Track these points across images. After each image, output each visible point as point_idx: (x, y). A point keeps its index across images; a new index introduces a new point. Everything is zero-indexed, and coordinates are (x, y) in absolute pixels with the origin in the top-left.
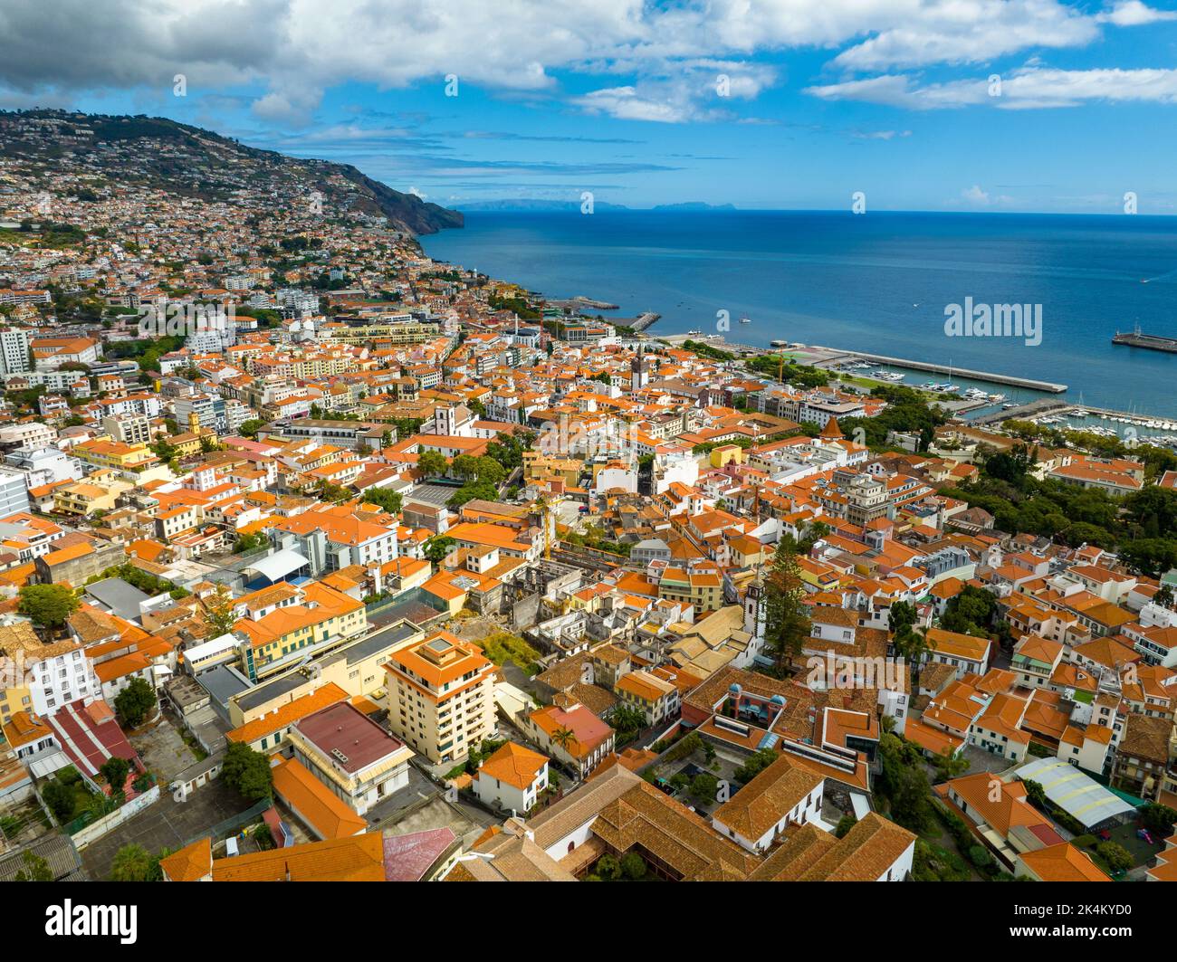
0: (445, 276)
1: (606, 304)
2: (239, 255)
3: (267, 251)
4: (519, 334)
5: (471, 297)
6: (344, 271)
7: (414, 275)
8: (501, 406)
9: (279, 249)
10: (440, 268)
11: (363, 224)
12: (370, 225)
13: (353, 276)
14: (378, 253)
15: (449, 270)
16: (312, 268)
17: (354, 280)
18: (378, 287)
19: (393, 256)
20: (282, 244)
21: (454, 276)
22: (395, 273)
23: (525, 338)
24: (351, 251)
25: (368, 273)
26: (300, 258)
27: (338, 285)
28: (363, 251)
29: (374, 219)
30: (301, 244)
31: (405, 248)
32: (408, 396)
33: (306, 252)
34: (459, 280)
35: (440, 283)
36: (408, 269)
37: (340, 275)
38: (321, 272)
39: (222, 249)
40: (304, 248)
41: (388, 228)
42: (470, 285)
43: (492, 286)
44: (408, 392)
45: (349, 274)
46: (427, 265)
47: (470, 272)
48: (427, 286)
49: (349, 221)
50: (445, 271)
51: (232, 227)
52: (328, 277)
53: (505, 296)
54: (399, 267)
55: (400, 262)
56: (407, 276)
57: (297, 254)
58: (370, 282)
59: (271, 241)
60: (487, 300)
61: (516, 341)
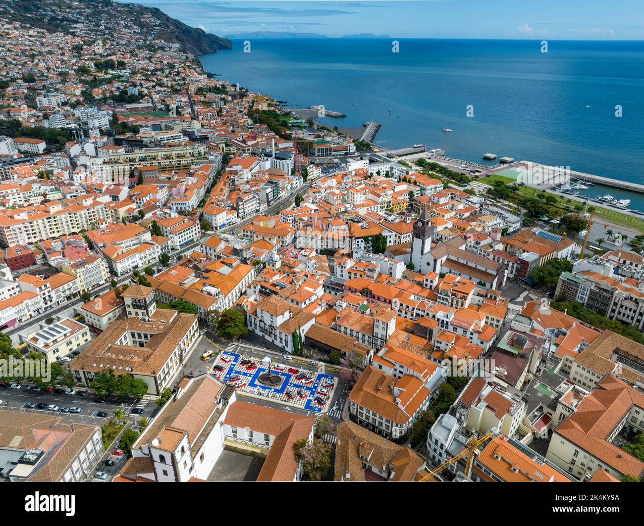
0: (216, 90)
1: (336, 113)
2: (61, 74)
3: (83, 71)
4: (276, 158)
5: (234, 109)
6: (139, 87)
7: (193, 89)
8: (268, 323)
9: (93, 69)
10: (212, 83)
11: (162, 48)
12: (168, 49)
13: (146, 91)
14: (167, 71)
15: (219, 84)
16: (116, 85)
17: (146, 95)
18: (164, 101)
19: (178, 73)
20: (96, 65)
21: (222, 90)
22: (178, 88)
23: (282, 161)
24: (148, 70)
25: (158, 88)
26: (108, 76)
27: (134, 99)
28: (157, 70)
29: (171, 45)
30: (110, 65)
31: (189, 67)
32: (140, 312)
33: (113, 72)
34: (226, 93)
35: (211, 96)
36: (189, 84)
37: (135, 91)
38: (122, 88)
39: (48, 69)
40: (113, 68)
41: (180, 51)
42: (234, 97)
43: (250, 97)
44: (139, 307)
45: (143, 89)
46: (204, 81)
47: (234, 86)
48: (202, 98)
49: (153, 47)
50: (216, 86)
51: (60, 52)
52: (126, 93)
53: (260, 107)
54: (182, 82)
55: (184, 79)
56: (187, 90)
57: (106, 74)
58: (158, 96)
59: (87, 63)
60: (246, 111)
61: (273, 165)
